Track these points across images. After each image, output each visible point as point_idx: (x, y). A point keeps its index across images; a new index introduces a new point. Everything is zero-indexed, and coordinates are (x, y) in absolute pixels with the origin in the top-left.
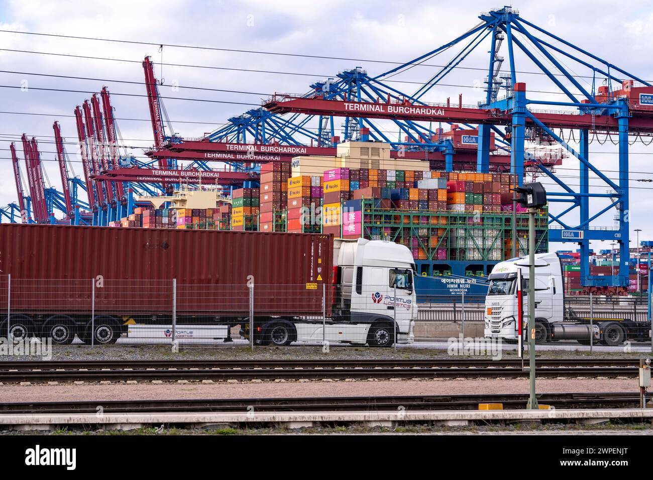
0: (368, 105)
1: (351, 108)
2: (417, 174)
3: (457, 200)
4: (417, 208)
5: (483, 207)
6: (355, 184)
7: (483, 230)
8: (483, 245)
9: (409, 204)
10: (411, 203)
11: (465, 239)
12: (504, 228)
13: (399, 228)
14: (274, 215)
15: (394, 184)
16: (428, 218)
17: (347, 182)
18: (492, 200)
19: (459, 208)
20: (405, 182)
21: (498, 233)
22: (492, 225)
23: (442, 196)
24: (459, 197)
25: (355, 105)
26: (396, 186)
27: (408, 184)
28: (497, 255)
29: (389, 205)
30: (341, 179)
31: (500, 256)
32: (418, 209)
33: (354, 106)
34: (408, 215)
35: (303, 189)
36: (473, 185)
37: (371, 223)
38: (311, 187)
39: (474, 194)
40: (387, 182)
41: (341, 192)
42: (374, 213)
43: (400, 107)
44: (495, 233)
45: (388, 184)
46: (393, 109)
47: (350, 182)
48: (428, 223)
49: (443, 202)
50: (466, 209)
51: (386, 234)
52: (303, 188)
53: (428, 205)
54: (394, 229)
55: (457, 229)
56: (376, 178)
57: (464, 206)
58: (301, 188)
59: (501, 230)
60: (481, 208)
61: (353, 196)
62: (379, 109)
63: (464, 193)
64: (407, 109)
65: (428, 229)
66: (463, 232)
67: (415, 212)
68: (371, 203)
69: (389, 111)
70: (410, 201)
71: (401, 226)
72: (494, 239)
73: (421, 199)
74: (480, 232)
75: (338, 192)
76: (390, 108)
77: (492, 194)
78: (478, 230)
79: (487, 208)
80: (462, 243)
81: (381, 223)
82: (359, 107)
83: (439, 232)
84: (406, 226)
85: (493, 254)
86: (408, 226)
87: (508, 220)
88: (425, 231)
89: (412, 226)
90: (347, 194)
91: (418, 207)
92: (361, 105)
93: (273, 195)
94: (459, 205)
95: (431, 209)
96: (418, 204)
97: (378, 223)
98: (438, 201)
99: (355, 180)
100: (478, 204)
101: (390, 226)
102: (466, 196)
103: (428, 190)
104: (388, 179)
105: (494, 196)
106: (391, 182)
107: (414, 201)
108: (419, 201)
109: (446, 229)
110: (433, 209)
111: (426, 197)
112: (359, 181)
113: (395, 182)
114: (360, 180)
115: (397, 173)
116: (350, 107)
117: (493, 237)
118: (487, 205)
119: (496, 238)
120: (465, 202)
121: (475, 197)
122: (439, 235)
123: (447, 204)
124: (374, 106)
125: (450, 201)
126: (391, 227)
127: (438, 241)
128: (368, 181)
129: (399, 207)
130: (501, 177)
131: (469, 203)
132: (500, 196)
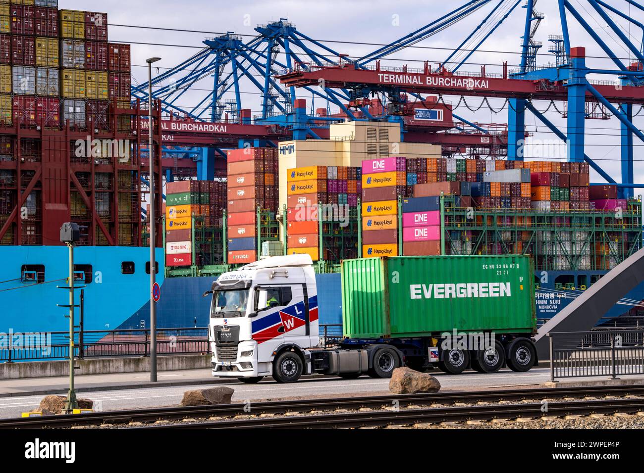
0: (404, 76)
1: (386, 80)
2: (479, 163)
3: (542, 196)
4: (499, 207)
5: (570, 204)
6: (412, 177)
7: (571, 233)
8: (572, 250)
9: (491, 202)
10: (493, 200)
11: (553, 243)
12: (594, 230)
13: (482, 231)
14: (258, 215)
15: (455, 176)
16: (511, 218)
17: (403, 174)
18: (580, 196)
19: (544, 206)
20: (466, 174)
21: (586, 236)
22: (581, 226)
23: (526, 192)
24: (545, 192)
25: (390, 75)
26: (457, 178)
27: (470, 177)
28: (586, 263)
29: (469, 202)
30: (397, 171)
31: (589, 264)
32: (501, 207)
33: (389, 77)
34: (492, 215)
35: (318, 183)
36: (559, 177)
37: (450, 226)
38: (327, 180)
39: (560, 188)
40: (447, 174)
41: (397, 187)
42: (455, 213)
43: (440, 79)
44: (583, 236)
45: (448, 176)
46: (432, 80)
47: (407, 176)
48: (512, 226)
49: (526, 198)
50: (551, 206)
51: (467, 240)
52: (320, 181)
53: (511, 203)
54: (475, 233)
55: (543, 231)
56: (434, 169)
57: (549, 203)
58: (316, 182)
59: (590, 233)
60: (568, 206)
61: (412, 192)
62: (416, 81)
63: (549, 187)
64: (447, 81)
65: (512, 232)
66: (549, 235)
67: (497, 211)
68: (451, 201)
69: (427, 84)
70: (491, 198)
71: (485, 229)
72: (582, 244)
73: (503, 195)
74: (568, 235)
75: (392, 187)
76: (429, 79)
77: (579, 187)
78: (565, 232)
79: (574, 205)
80: (548, 249)
81: (461, 226)
82: (395, 79)
83: (523, 236)
84: (489, 229)
85: (582, 261)
86: (492, 229)
87: (598, 220)
88: (509, 234)
89: (497, 229)
90: (404, 189)
91: (501, 205)
92: (397, 76)
93: (255, 190)
94: (544, 203)
95: (514, 208)
96: (501, 202)
97: (459, 226)
98: (521, 198)
99: (412, 173)
100: (565, 201)
101: (473, 229)
102: (552, 190)
103: (511, 184)
104: (448, 170)
105: (581, 191)
106: (451, 174)
107: (496, 198)
108: (501, 198)
109: (532, 232)
110: (516, 208)
111: (509, 192)
112: (417, 174)
113: (456, 174)
114: (417, 172)
115: (458, 163)
116: (385, 78)
117: (581, 241)
118: (575, 201)
119: (585, 243)
120: (551, 198)
121: (561, 192)
122: (524, 239)
123: (532, 201)
124: (411, 77)
125: (535, 197)
126: (472, 231)
127: (523, 247)
128: (427, 173)
129: (480, 205)
130: (570, 167)
131: (554, 200)
132: (587, 190)
